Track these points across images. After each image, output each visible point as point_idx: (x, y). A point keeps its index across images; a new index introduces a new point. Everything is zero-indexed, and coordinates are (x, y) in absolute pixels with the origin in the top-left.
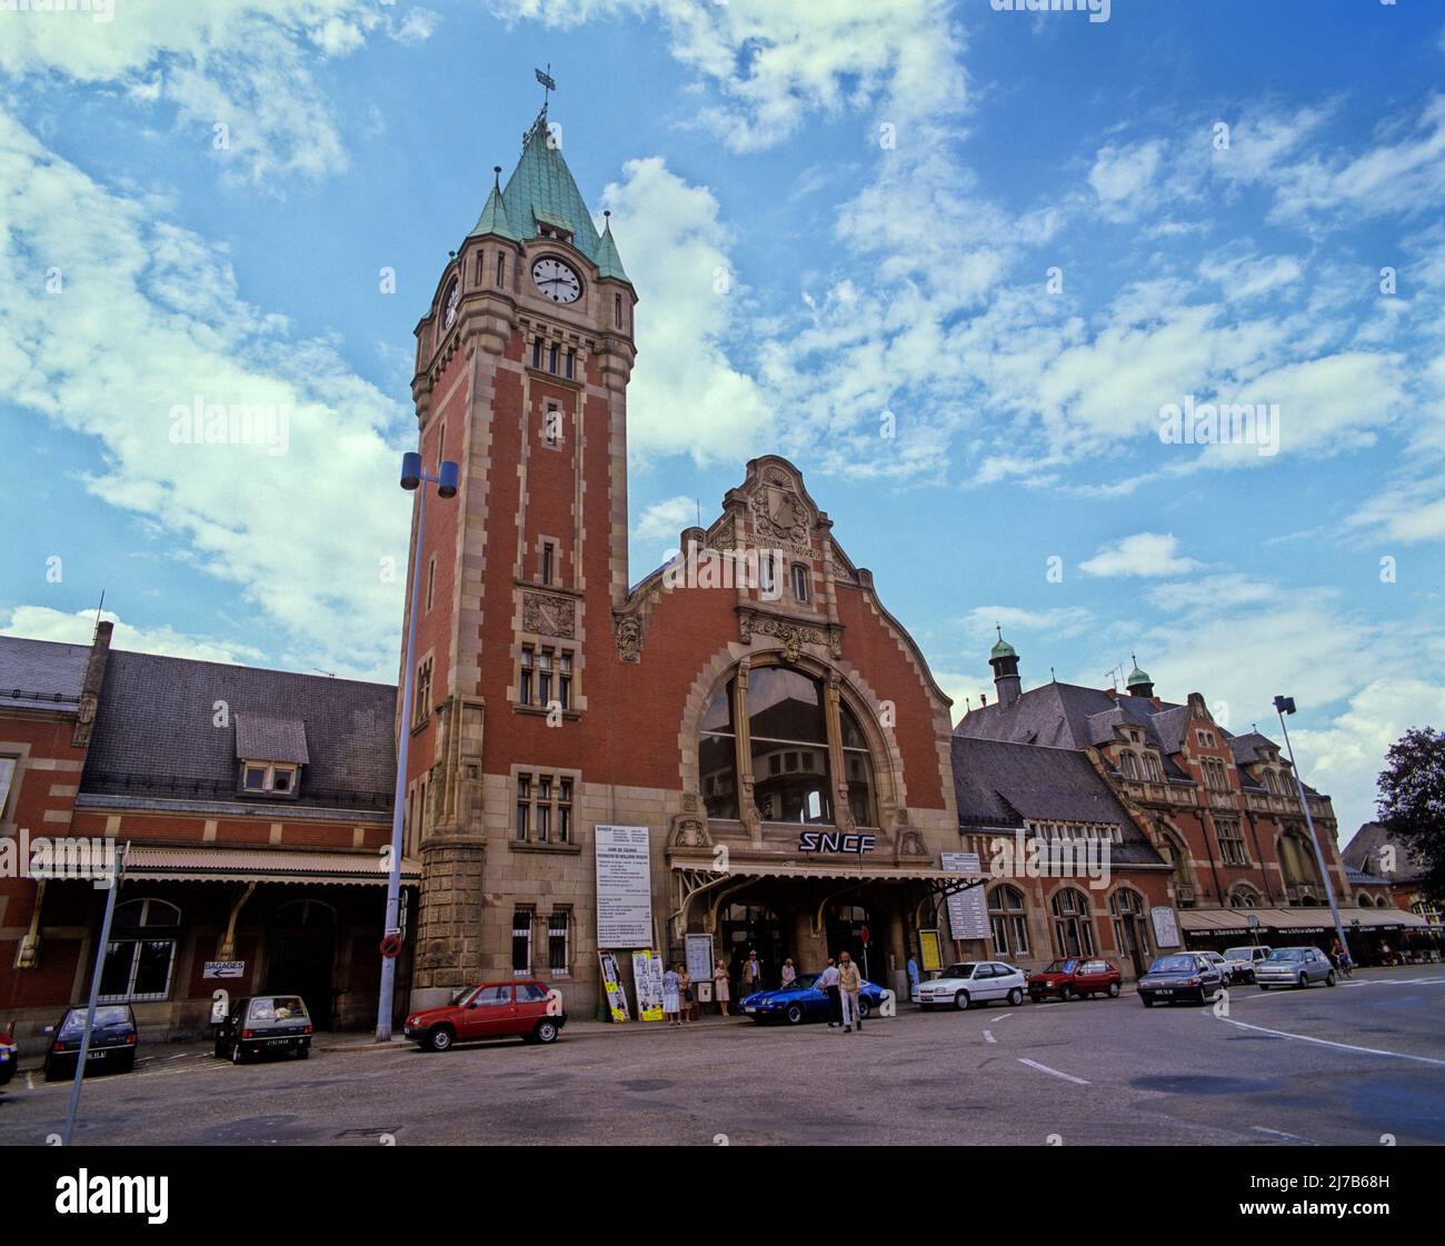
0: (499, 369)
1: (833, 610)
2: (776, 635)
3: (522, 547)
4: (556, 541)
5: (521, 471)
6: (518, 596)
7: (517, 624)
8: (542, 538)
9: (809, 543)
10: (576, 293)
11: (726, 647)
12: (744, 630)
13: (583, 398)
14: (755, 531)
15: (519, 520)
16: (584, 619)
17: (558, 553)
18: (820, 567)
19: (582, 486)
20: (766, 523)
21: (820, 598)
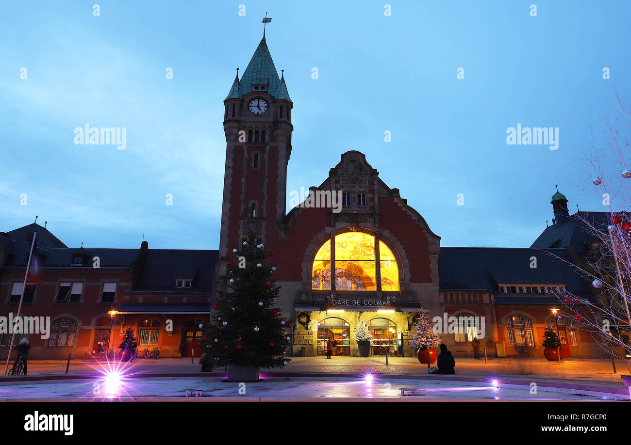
0: (235, 146)
1: (377, 208)
2: (347, 222)
3: (243, 206)
4: (256, 202)
5: (243, 180)
6: (241, 223)
7: (240, 232)
8: (251, 202)
9: (368, 182)
10: (266, 109)
11: (325, 229)
12: (332, 222)
13: (268, 148)
14: (341, 182)
15: (242, 197)
16: (266, 227)
17: (257, 205)
18: (372, 191)
19: (267, 181)
20: (347, 178)
21: (372, 204)
